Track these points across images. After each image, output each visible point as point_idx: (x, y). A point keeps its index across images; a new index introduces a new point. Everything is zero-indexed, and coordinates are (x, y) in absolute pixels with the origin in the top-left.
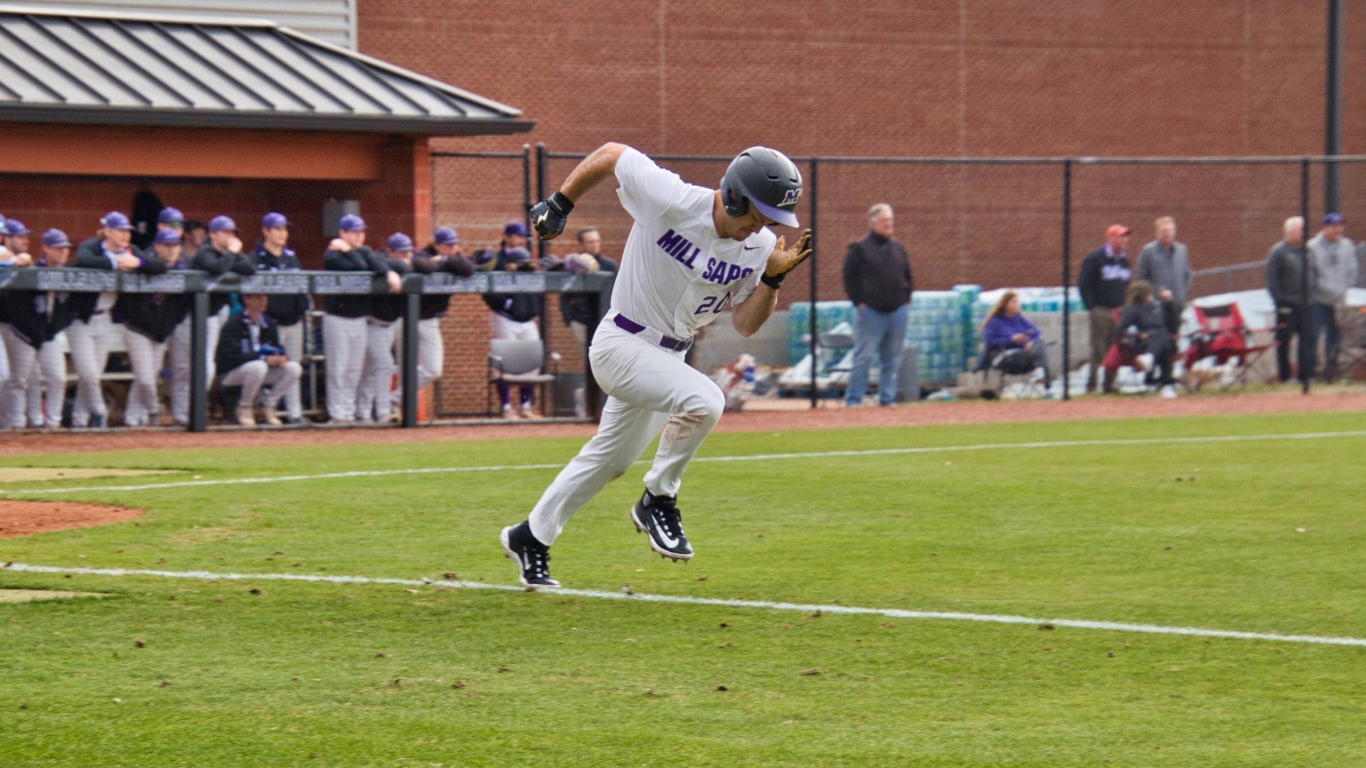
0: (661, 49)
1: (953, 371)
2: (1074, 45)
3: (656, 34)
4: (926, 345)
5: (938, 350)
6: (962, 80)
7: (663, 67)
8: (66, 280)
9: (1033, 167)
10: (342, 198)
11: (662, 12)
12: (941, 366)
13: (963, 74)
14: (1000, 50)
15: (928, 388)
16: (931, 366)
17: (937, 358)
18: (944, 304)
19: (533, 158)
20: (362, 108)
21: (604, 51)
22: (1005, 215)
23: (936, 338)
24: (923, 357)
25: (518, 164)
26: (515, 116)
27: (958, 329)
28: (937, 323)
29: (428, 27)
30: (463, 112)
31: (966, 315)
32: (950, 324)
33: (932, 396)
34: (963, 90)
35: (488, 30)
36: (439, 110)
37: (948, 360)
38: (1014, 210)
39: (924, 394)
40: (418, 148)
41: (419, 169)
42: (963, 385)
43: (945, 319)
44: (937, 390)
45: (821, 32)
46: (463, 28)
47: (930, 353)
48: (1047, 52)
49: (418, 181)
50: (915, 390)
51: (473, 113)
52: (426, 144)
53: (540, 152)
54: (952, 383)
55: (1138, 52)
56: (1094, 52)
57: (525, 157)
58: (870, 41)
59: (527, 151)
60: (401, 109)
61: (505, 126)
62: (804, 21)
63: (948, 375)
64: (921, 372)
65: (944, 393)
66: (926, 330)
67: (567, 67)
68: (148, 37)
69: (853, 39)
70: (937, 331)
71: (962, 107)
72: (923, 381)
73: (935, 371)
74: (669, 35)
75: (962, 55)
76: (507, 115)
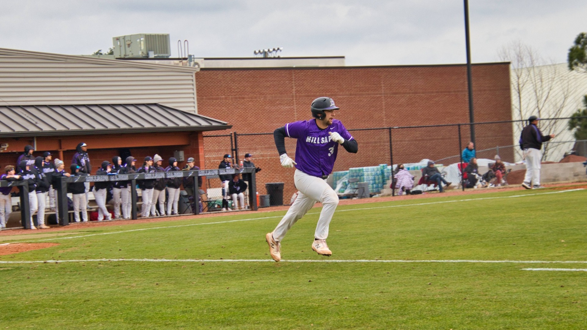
0: (294, 101)
1: (380, 189)
2: (416, 93)
3: (293, 96)
4: (371, 182)
5: (375, 183)
6: (384, 105)
7: (295, 106)
8: (94, 179)
9: (406, 129)
10: (179, 150)
11: (294, 90)
12: (376, 188)
13: (384, 103)
14: (394, 95)
15: (373, 194)
16: (373, 188)
17: (375, 185)
18: (376, 170)
19: (233, 135)
20: (181, 124)
21: (277, 102)
22: (398, 143)
23: (374, 180)
24: (370, 186)
25: (229, 137)
26: (226, 124)
27: (380, 177)
28: (374, 175)
29: (226, 98)
30: (212, 124)
31: (383, 173)
32: (378, 175)
33: (373, 197)
34: (384, 107)
35: (243, 98)
36: (204, 124)
37: (378, 186)
38: (401, 141)
39: (371, 196)
40: (199, 135)
41: (199, 141)
42: (383, 193)
43: (377, 174)
44: (375, 195)
45: (341, 93)
46: (236, 98)
47: (373, 184)
48: (408, 95)
49: (200, 144)
50: (368, 195)
51: (214, 124)
52: (201, 133)
53: (235, 133)
54: (379, 193)
55: (435, 94)
56: (422, 95)
57: (231, 135)
58: (356, 95)
59: (231, 134)
60: (193, 124)
61: (224, 127)
62: (336, 90)
63: (378, 190)
64: (370, 190)
65: (377, 195)
66: (371, 177)
67: (267, 108)
68: (120, 109)
69: (351, 95)
70: (374, 178)
71: (384, 112)
72: (371, 192)
73: (375, 190)
74: (296, 97)
75: (383, 97)
76: (224, 124)
